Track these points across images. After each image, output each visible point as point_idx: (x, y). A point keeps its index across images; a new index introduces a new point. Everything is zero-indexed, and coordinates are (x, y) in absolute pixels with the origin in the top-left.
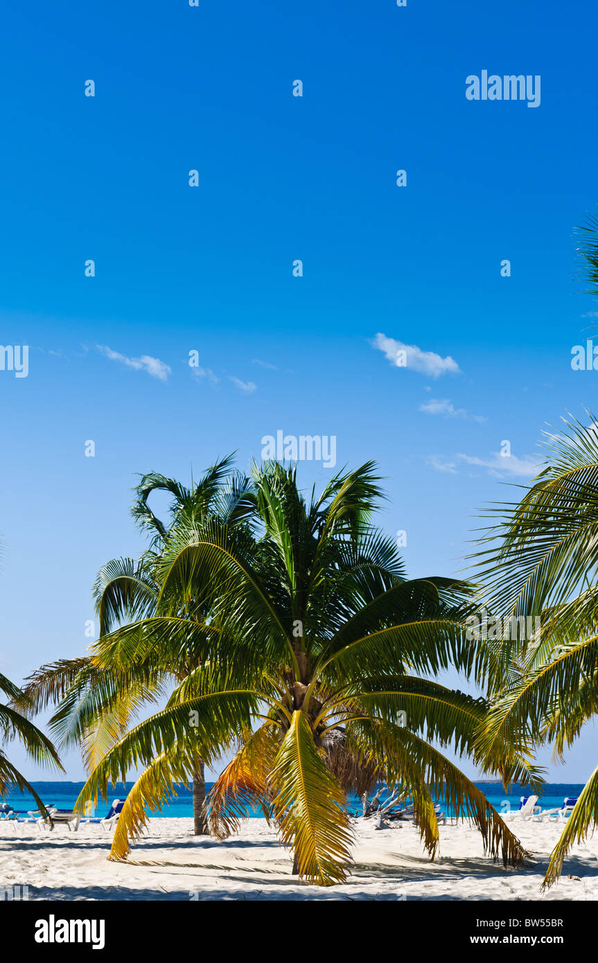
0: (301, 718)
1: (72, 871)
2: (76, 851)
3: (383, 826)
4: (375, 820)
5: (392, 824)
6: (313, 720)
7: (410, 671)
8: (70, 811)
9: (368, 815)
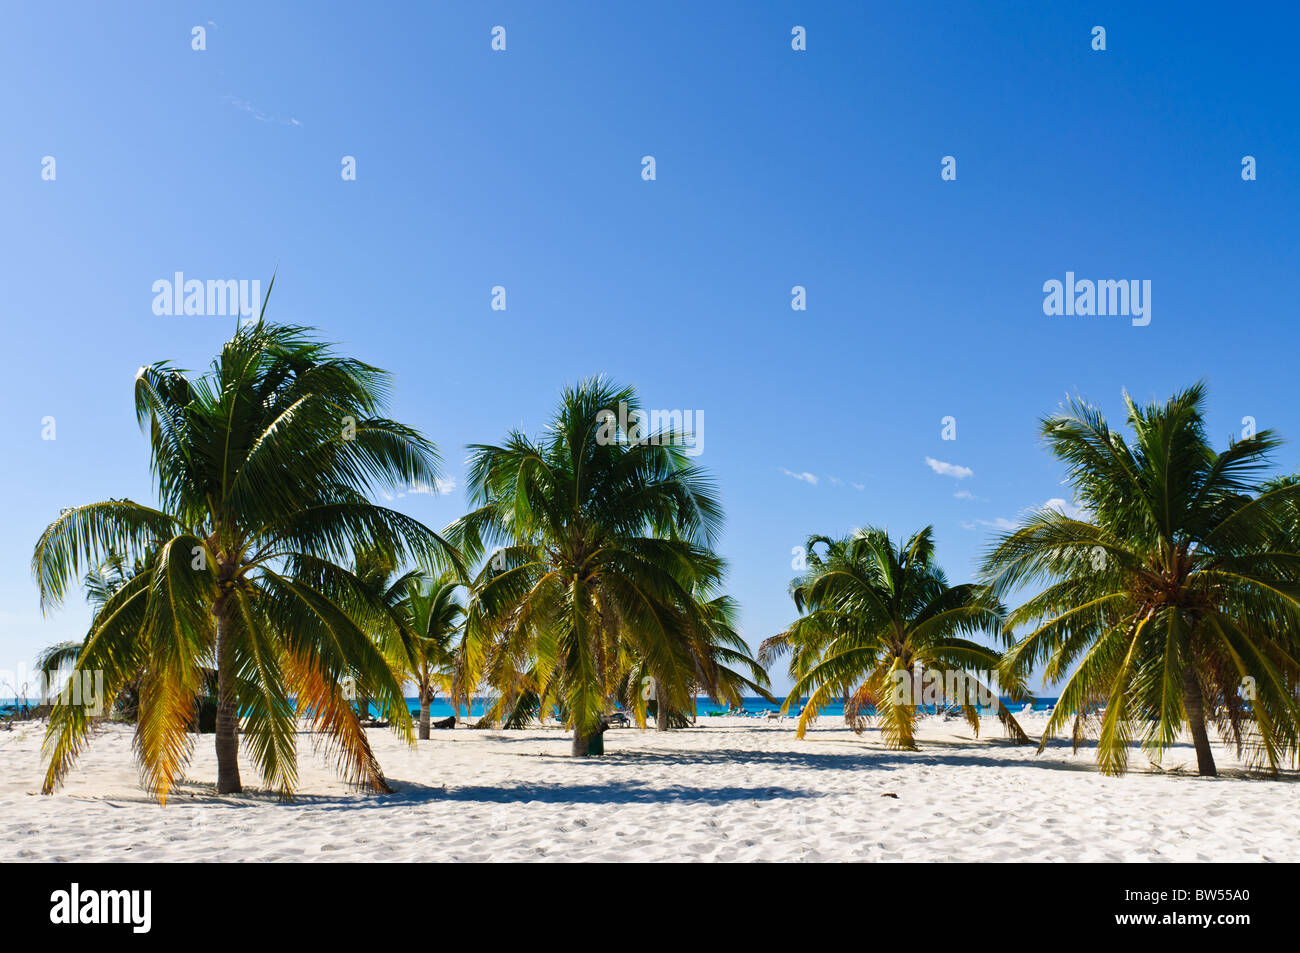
0: (899, 662)
1: (781, 744)
2: (783, 733)
3: (947, 720)
4: (943, 716)
5: (952, 719)
6: (907, 662)
7: (959, 635)
8: (778, 712)
9: (939, 714)
